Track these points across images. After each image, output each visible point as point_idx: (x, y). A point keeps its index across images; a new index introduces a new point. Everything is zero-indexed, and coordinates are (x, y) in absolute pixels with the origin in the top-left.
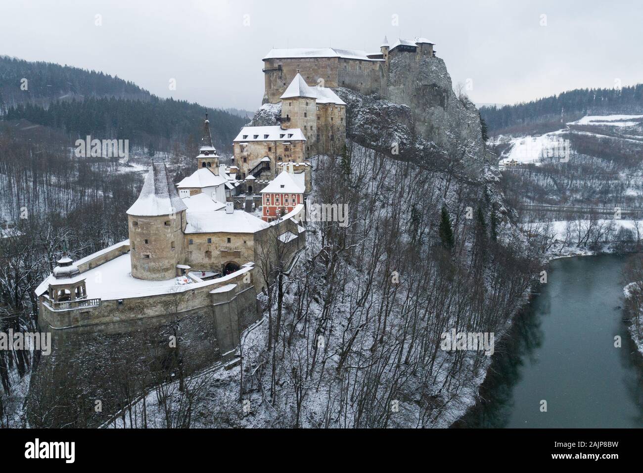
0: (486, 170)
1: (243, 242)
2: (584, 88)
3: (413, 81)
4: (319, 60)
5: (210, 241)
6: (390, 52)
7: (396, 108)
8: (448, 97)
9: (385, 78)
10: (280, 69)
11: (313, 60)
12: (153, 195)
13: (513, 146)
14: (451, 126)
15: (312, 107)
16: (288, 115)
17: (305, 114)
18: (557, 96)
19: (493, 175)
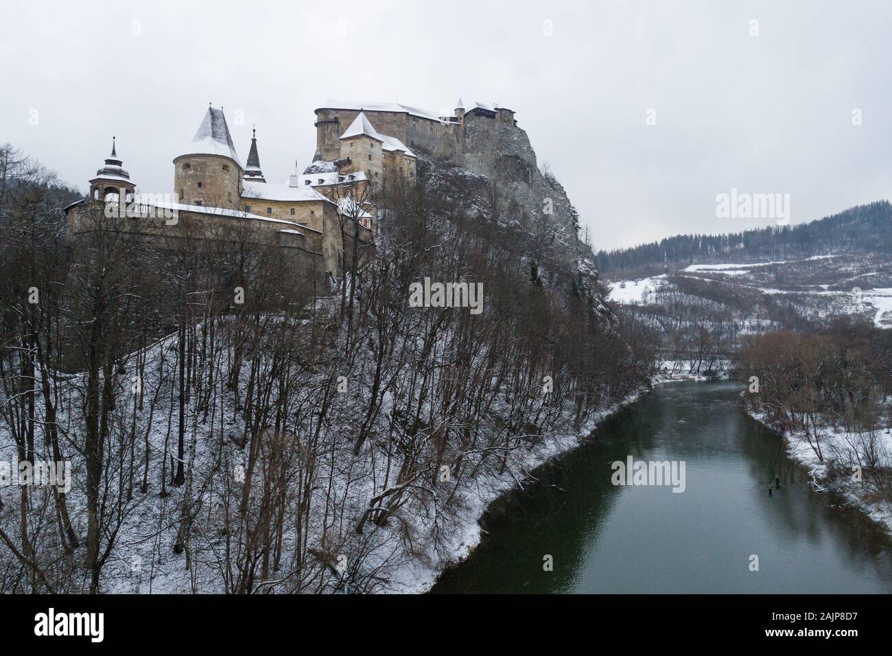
0: (580, 262)
1: (310, 212)
2: (688, 234)
3: (493, 150)
4: (384, 114)
5: (270, 210)
6: (465, 115)
7: (473, 177)
8: (532, 173)
9: (461, 144)
10: (336, 121)
11: (376, 114)
12: (209, 138)
14: (537, 205)
15: (377, 150)
16: (348, 158)
17: (370, 156)
18: (659, 243)
19: (587, 269)
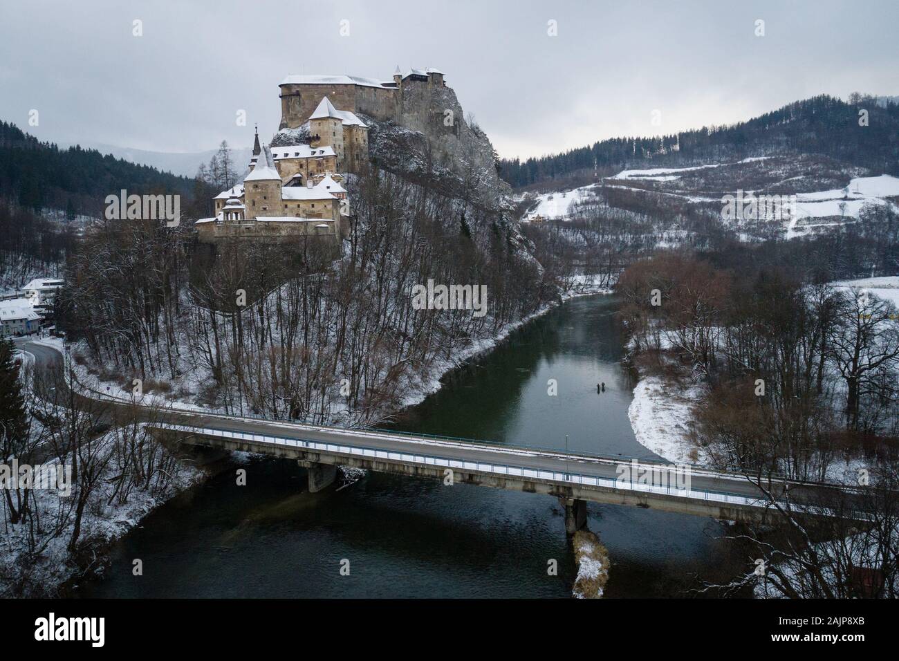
0: (501, 199)
1: (325, 206)
2: (622, 137)
3: (426, 109)
4: (336, 86)
5: (299, 206)
6: (403, 81)
7: (411, 134)
8: (460, 126)
9: (400, 106)
10: (298, 94)
11: (330, 86)
13: (539, 203)
14: (464, 154)
15: (339, 128)
16: (317, 135)
17: (334, 133)
18: (592, 147)
19: (507, 204)
